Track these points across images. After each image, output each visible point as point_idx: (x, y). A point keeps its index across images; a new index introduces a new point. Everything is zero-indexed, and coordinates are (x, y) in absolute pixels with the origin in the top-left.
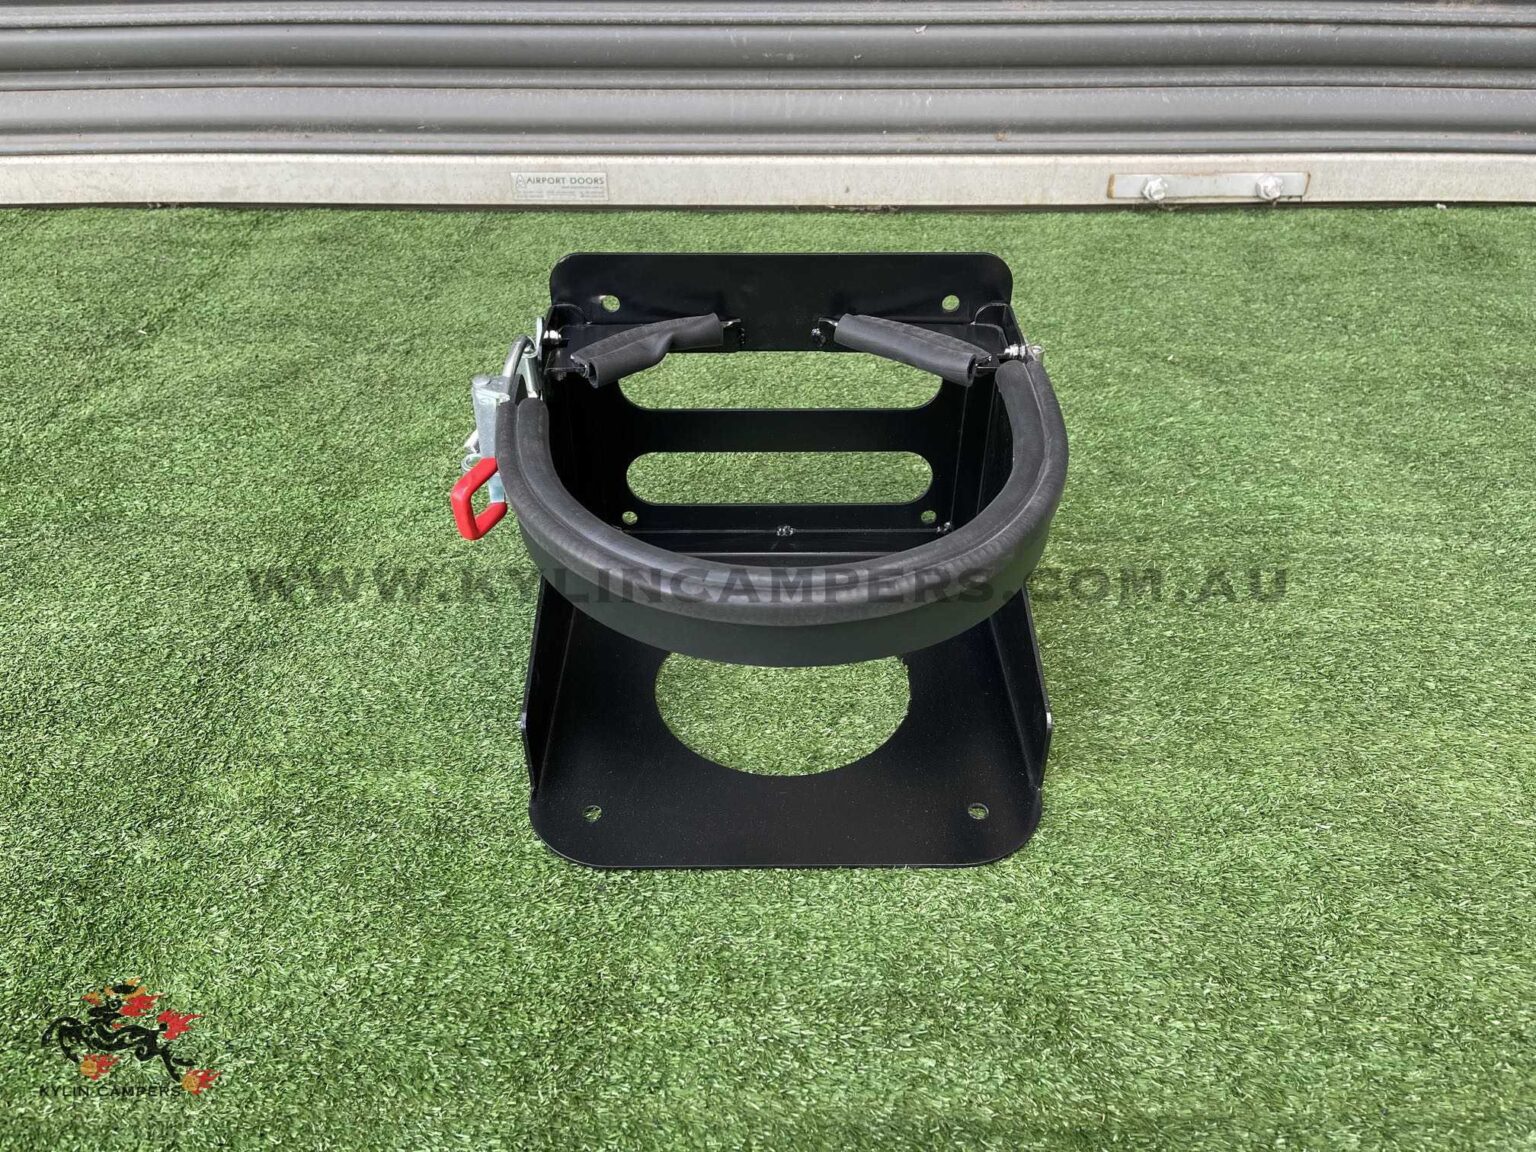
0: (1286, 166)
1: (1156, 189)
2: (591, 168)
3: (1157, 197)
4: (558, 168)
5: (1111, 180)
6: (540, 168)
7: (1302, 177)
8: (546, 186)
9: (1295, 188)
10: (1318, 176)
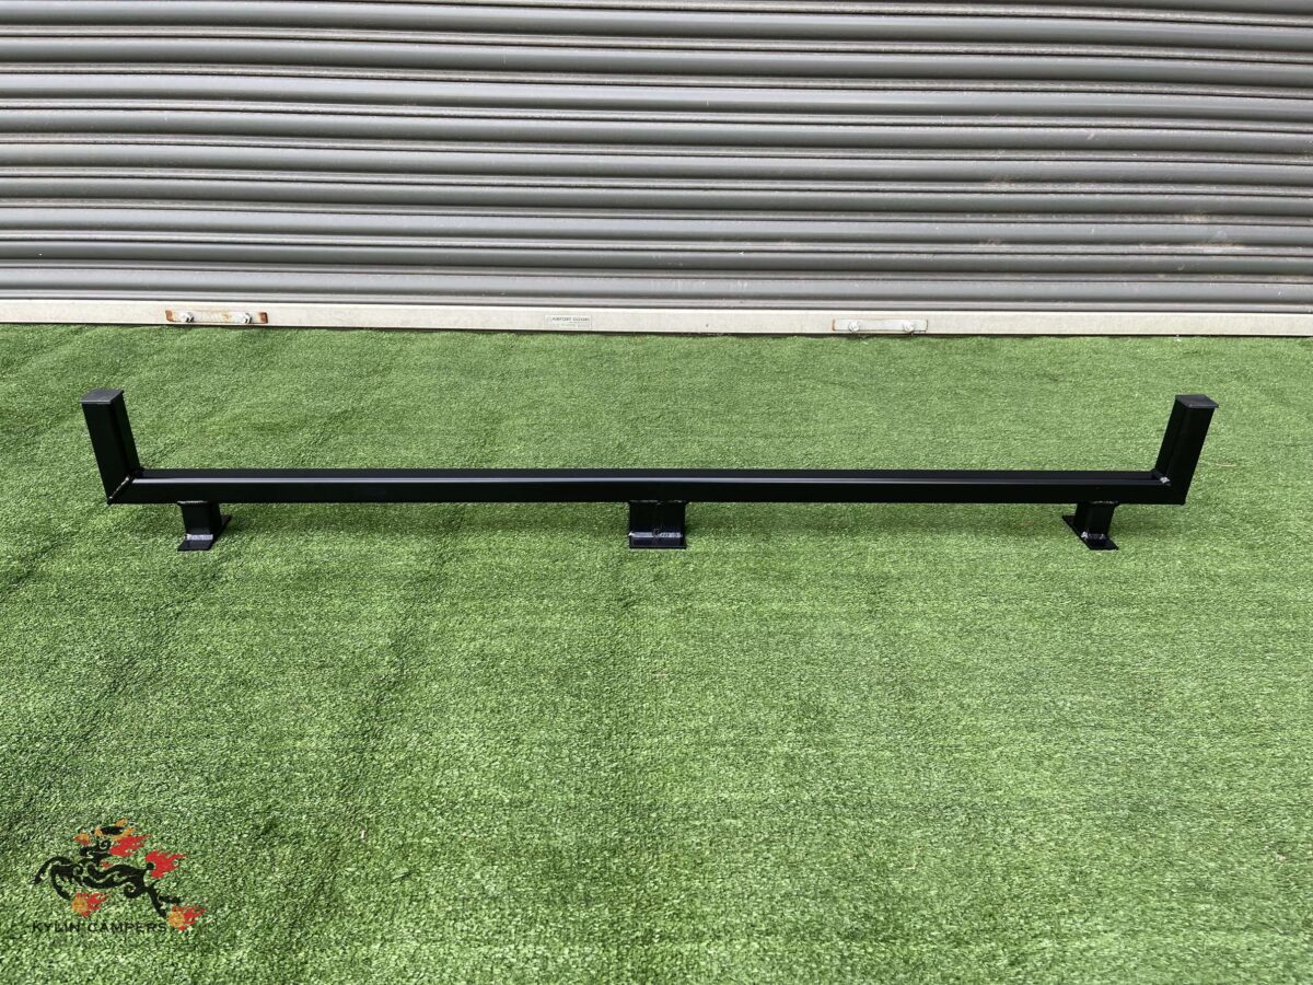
0: (917, 317)
1: (855, 327)
2: (584, 313)
3: (856, 330)
4: (568, 313)
5: (834, 322)
6: (559, 313)
7: (924, 322)
8: (561, 322)
9: (921, 327)
10: (932, 322)
